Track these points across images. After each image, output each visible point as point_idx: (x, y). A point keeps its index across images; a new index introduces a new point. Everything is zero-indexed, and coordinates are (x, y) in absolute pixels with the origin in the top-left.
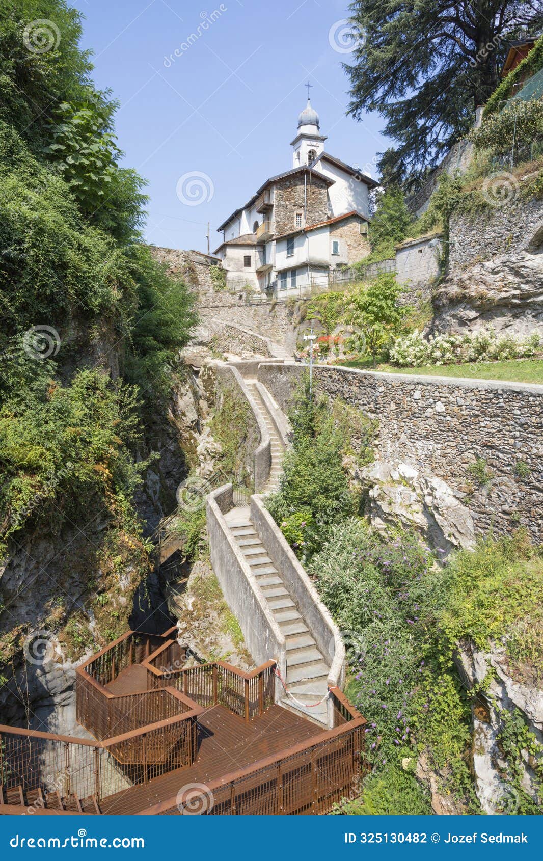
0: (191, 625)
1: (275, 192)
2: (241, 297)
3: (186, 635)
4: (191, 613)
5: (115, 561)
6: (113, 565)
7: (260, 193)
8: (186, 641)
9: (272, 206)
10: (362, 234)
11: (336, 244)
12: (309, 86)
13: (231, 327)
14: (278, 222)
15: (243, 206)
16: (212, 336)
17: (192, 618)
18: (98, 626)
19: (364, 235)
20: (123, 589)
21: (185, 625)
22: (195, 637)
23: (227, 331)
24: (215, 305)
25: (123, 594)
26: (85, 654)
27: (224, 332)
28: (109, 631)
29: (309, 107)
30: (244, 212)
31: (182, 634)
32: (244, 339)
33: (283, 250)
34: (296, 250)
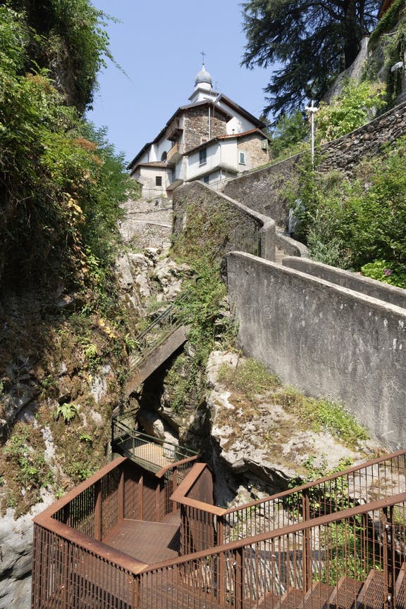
0: (242, 429)
1: (184, 119)
2: (157, 204)
3: (237, 445)
4: (234, 413)
5: (88, 351)
6: (83, 357)
7: (169, 124)
8: (241, 455)
9: (182, 131)
10: (263, 149)
11: (242, 155)
12: (203, 54)
13: (150, 225)
14: (187, 144)
15: (152, 141)
16: (132, 235)
17: (237, 419)
18: (59, 457)
19: (265, 150)
20: (96, 400)
21: (230, 431)
22: (256, 447)
23: (147, 229)
24: (133, 211)
25: (97, 407)
26: (41, 501)
27: (144, 230)
28: (78, 464)
29: (204, 70)
30: (153, 146)
31: (229, 443)
32: (164, 232)
33: (196, 162)
34: (208, 159)
